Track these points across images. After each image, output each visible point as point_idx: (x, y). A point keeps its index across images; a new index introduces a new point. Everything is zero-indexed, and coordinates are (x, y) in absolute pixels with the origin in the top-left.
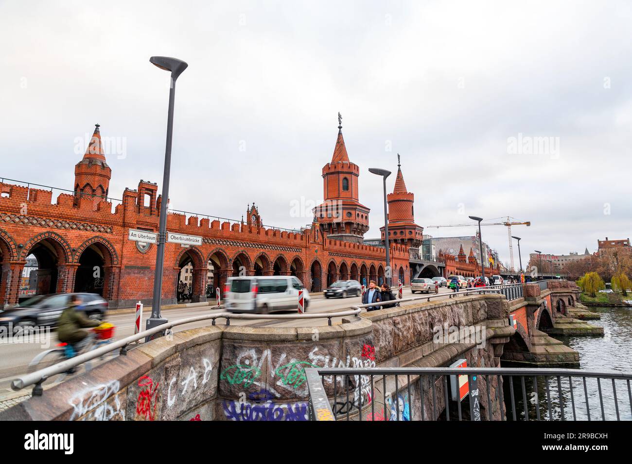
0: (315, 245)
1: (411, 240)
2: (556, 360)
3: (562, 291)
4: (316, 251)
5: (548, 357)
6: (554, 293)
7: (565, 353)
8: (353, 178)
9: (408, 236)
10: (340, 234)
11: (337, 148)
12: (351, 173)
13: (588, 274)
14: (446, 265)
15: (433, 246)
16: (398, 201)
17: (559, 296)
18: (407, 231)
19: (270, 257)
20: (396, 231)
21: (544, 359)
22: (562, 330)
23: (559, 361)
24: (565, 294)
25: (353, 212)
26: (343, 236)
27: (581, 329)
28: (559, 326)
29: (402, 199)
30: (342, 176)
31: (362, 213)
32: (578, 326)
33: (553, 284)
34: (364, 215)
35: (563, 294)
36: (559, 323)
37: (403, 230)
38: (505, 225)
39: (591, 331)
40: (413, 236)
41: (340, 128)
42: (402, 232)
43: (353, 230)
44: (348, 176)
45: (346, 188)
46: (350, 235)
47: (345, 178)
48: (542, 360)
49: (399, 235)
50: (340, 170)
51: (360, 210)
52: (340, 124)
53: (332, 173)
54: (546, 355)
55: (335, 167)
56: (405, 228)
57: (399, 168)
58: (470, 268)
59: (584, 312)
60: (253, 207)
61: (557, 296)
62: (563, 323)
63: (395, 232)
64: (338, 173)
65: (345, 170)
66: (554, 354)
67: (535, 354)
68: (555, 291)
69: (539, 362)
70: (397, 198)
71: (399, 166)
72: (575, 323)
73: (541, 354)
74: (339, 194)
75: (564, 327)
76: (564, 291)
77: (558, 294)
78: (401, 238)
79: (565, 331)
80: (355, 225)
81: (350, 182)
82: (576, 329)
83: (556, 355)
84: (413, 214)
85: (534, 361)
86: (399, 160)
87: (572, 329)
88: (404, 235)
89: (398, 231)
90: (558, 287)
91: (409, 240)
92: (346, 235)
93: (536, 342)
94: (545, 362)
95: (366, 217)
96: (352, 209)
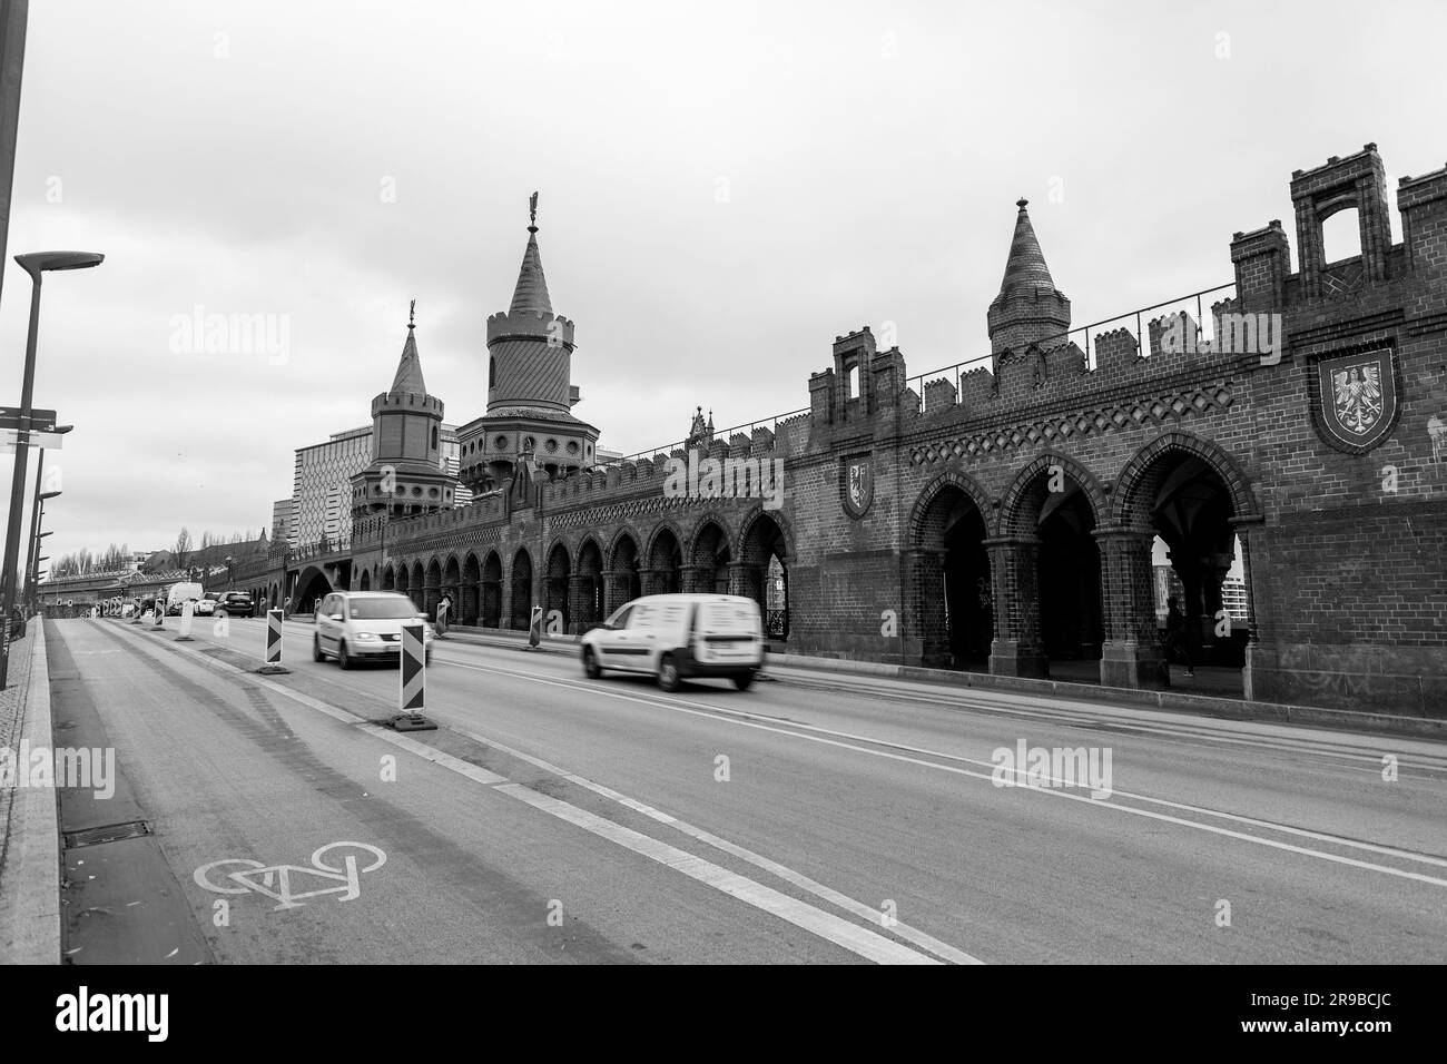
41: (412, 327)
52: (412, 319)
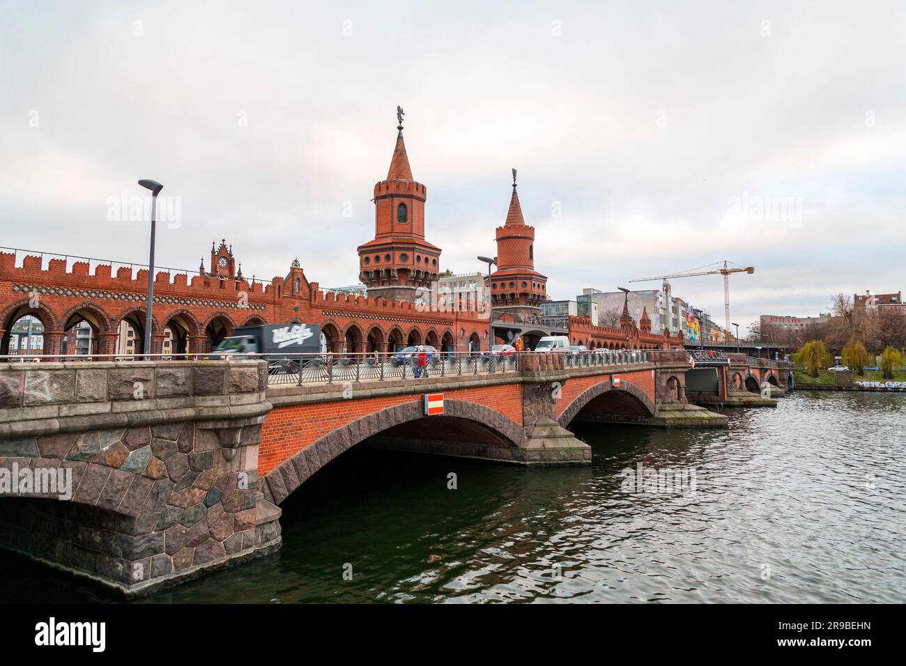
0: (294, 300)
1: (524, 295)
2: (556, 459)
3: (675, 366)
4: (296, 309)
5: (543, 453)
6: (663, 368)
7: (571, 449)
8: (414, 205)
9: (521, 290)
10: (391, 287)
11: (395, 159)
12: (411, 197)
13: (809, 344)
14: (570, 331)
15: (593, 305)
16: (509, 238)
17: (671, 372)
18: (520, 282)
19: (196, 316)
20: (504, 282)
21: (538, 457)
22: (664, 419)
23: (560, 460)
24: (680, 370)
25: (409, 254)
26: (395, 288)
27: (692, 419)
28: (663, 415)
29: (514, 235)
30: (397, 201)
31: (425, 256)
32: (689, 414)
33: (663, 355)
34: (431, 259)
35: (676, 370)
36: (664, 411)
37: (514, 281)
38: (722, 273)
39: (707, 422)
40: (528, 289)
41: (400, 128)
42: (512, 284)
43: (410, 281)
44: (405, 201)
45: (403, 218)
46: (406, 287)
47: (402, 204)
48: (534, 458)
49: (507, 287)
50: (394, 193)
51: (423, 252)
52: (400, 122)
53: (384, 197)
54: (541, 451)
55: (388, 188)
56: (516, 278)
57: (514, 189)
58: (621, 335)
59: (754, 396)
60: (223, 247)
61: (667, 372)
62: (670, 411)
63: (503, 284)
64: (392, 196)
65: (401, 192)
66: (554, 449)
67: (524, 450)
68: (664, 366)
69: (529, 460)
70: (508, 234)
71: (515, 186)
72: (688, 410)
73: (535, 450)
74: (392, 227)
75: (667, 416)
76: (678, 365)
77: (670, 370)
78: (510, 292)
79: (668, 421)
80: (412, 273)
81: (409, 210)
82: (685, 419)
83: (556, 452)
84: (531, 257)
85: (524, 460)
86: (514, 177)
87: (679, 419)
88: (515, 288)
89: (507, 283)
90: (670, 360)
91: (521, 294)
92: (400, 287)
93: (534, 434)
94: (538, 460)
95: (435, 262)
96: (409, 249)
